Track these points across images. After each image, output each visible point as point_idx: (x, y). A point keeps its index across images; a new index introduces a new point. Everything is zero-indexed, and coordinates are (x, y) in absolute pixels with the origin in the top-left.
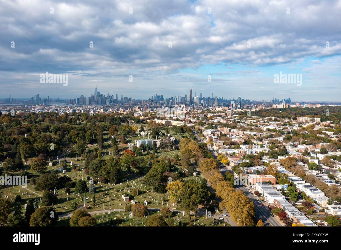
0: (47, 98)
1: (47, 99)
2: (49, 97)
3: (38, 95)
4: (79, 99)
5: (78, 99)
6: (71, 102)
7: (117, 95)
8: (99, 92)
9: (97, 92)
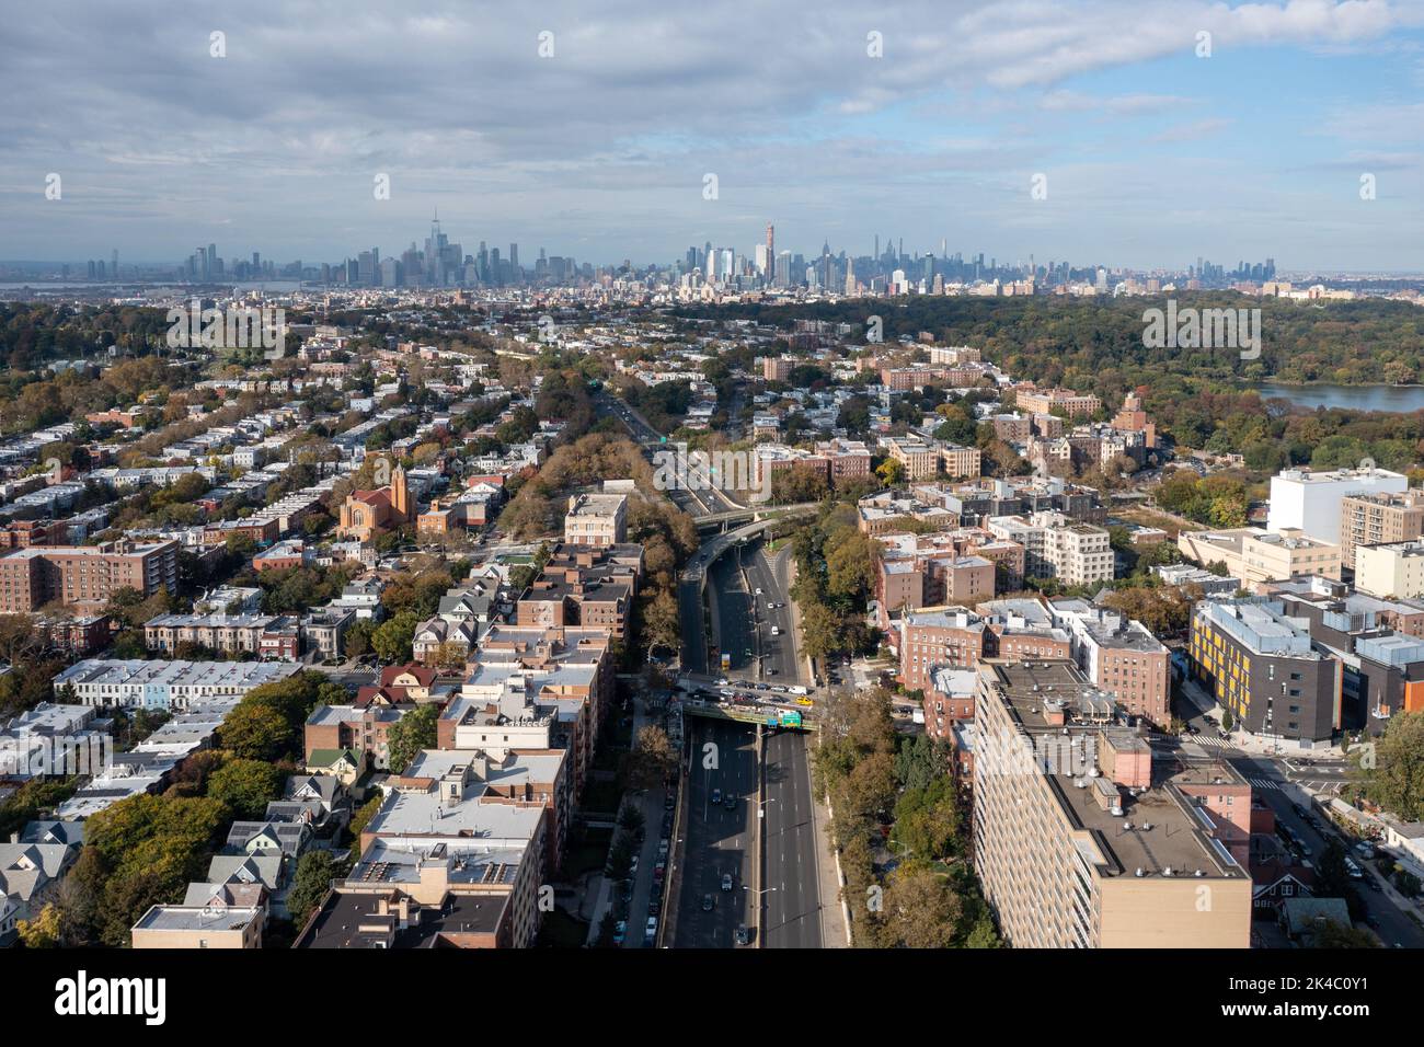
0: (252, 262)
1: (248, 263)
2: (256, 255)
3: (213, 247)
4: (355, 262)
5: (354, 265)
6: (331, 276)
7: (514, 248)
8: (445, 236)
9: (439, 236)
